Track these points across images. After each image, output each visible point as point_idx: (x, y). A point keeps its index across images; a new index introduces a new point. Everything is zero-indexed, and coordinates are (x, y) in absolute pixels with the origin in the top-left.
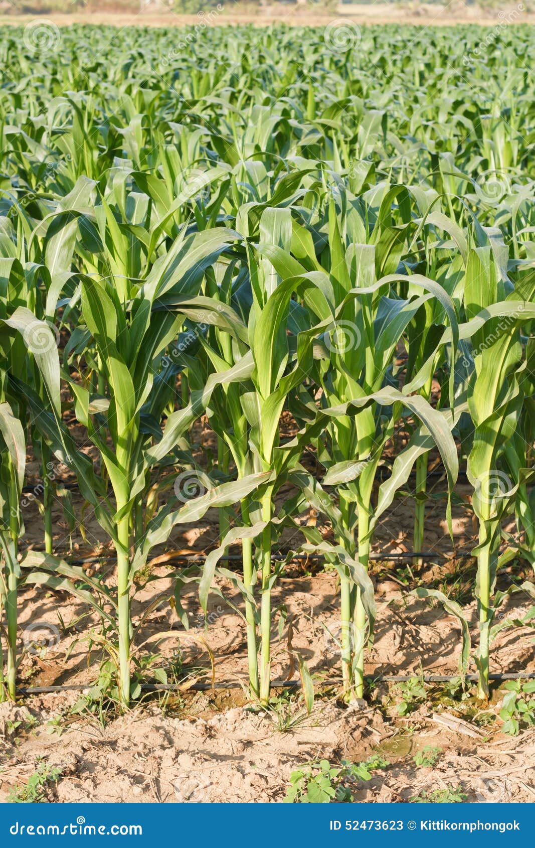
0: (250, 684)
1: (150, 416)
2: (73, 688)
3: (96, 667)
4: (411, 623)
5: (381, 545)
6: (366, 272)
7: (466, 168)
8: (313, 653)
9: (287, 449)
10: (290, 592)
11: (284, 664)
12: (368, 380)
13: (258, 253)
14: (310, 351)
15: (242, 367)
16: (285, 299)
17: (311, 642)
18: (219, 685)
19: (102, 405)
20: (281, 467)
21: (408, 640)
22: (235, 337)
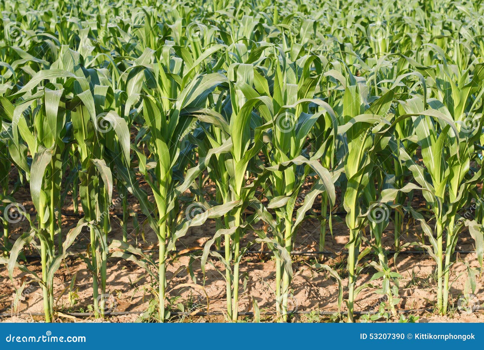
0: (228, 313)
1: (178, 171)
2: (135, 313)
3: (147, 303)
4: (315, 286)
5: (303, 248)
6: (292, 98)
7: (360, 53)
8: (262, 299)
9: (248, 188)
10: (252, 270)
11: (246, 304)
12: (292, 154)
13: (235, 86)
14: (262, 138)
15: (226, 146)
16: (249, 110)
17: (261, 294)
18: (211, 314)
19: (153, 165)
20: (245, 198)
21: (312, 294)
22: (223, 130)
